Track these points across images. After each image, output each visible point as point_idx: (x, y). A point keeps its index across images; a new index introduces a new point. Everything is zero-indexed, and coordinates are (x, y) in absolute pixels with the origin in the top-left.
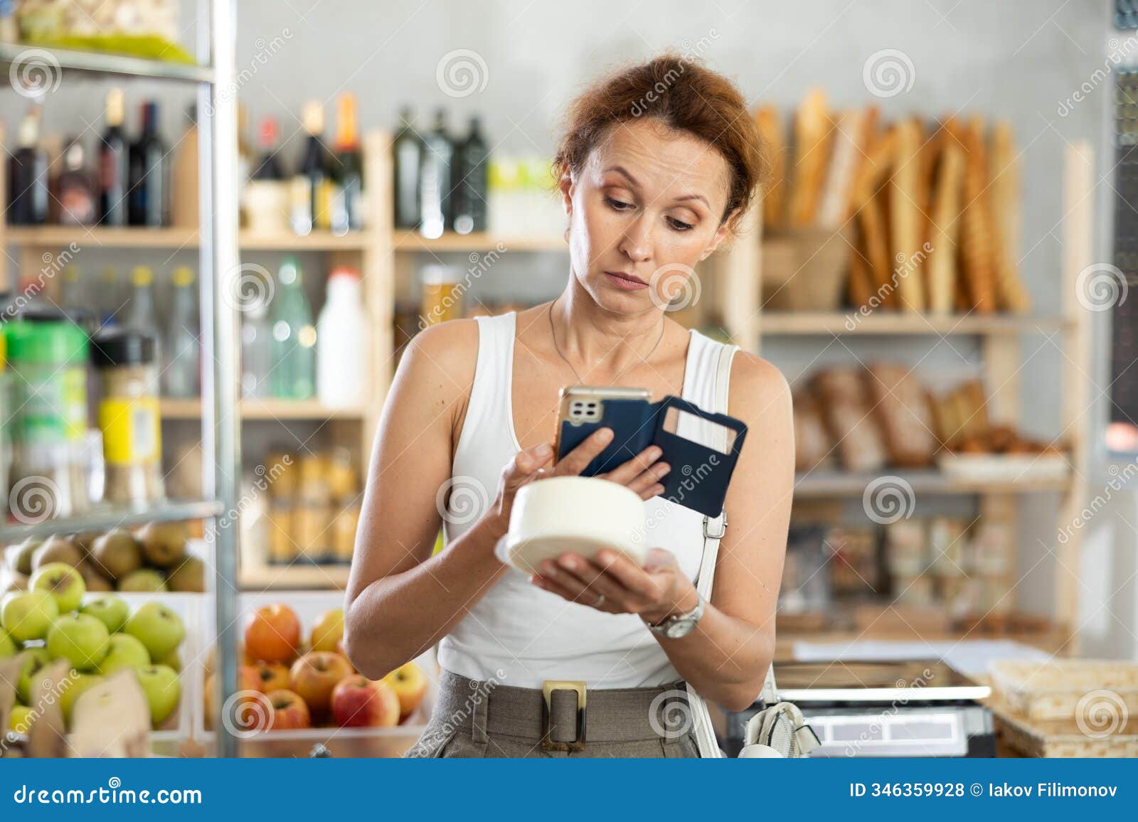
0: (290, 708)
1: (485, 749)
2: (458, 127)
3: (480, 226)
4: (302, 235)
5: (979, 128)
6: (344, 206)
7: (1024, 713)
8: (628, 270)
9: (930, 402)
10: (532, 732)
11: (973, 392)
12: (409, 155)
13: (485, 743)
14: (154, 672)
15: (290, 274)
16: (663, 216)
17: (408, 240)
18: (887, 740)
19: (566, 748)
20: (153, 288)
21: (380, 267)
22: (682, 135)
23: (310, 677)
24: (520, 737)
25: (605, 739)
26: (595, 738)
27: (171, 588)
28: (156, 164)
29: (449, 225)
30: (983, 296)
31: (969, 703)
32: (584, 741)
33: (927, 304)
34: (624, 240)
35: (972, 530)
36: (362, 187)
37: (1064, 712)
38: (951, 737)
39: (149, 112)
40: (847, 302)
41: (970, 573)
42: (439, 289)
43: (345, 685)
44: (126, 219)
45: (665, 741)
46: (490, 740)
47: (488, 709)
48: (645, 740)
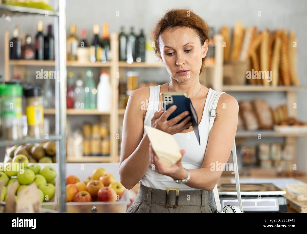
0: (86, 196)
1: (150, 206)
2: (137, 32)
3: (143, 60)
4: (93, 63)
5: (286, 33)
6: (105, 54)
7: (296, 199)
9: (271, 110)
10: (163, 202)
11: (284, 108)
12: (123, 40)
13: (150, 205)
14: (47, 185)
15: (90, 74)
17: (123, 64)
18: (256, 206)
19: (173, 207)
23: (92, 187)
24: (160, 203)
25: (184, 205)
26: (181, 204)
28: (51, 41)
29: (135, 60)
30: (287, 81)
31: (280, 196)
32: (178, 205)
33: (271, 83)
35: (283, 147)
36: (110, 49)
38: (274, 206)
39: (50, 28)
40: (248, 83)
41: (282, 159)
42: (132, 78)
43: (101, 190)
44: (43, 57)
45: (201, 206)
46: (152, 204)
47: (151, 195)
48: (196, 205)
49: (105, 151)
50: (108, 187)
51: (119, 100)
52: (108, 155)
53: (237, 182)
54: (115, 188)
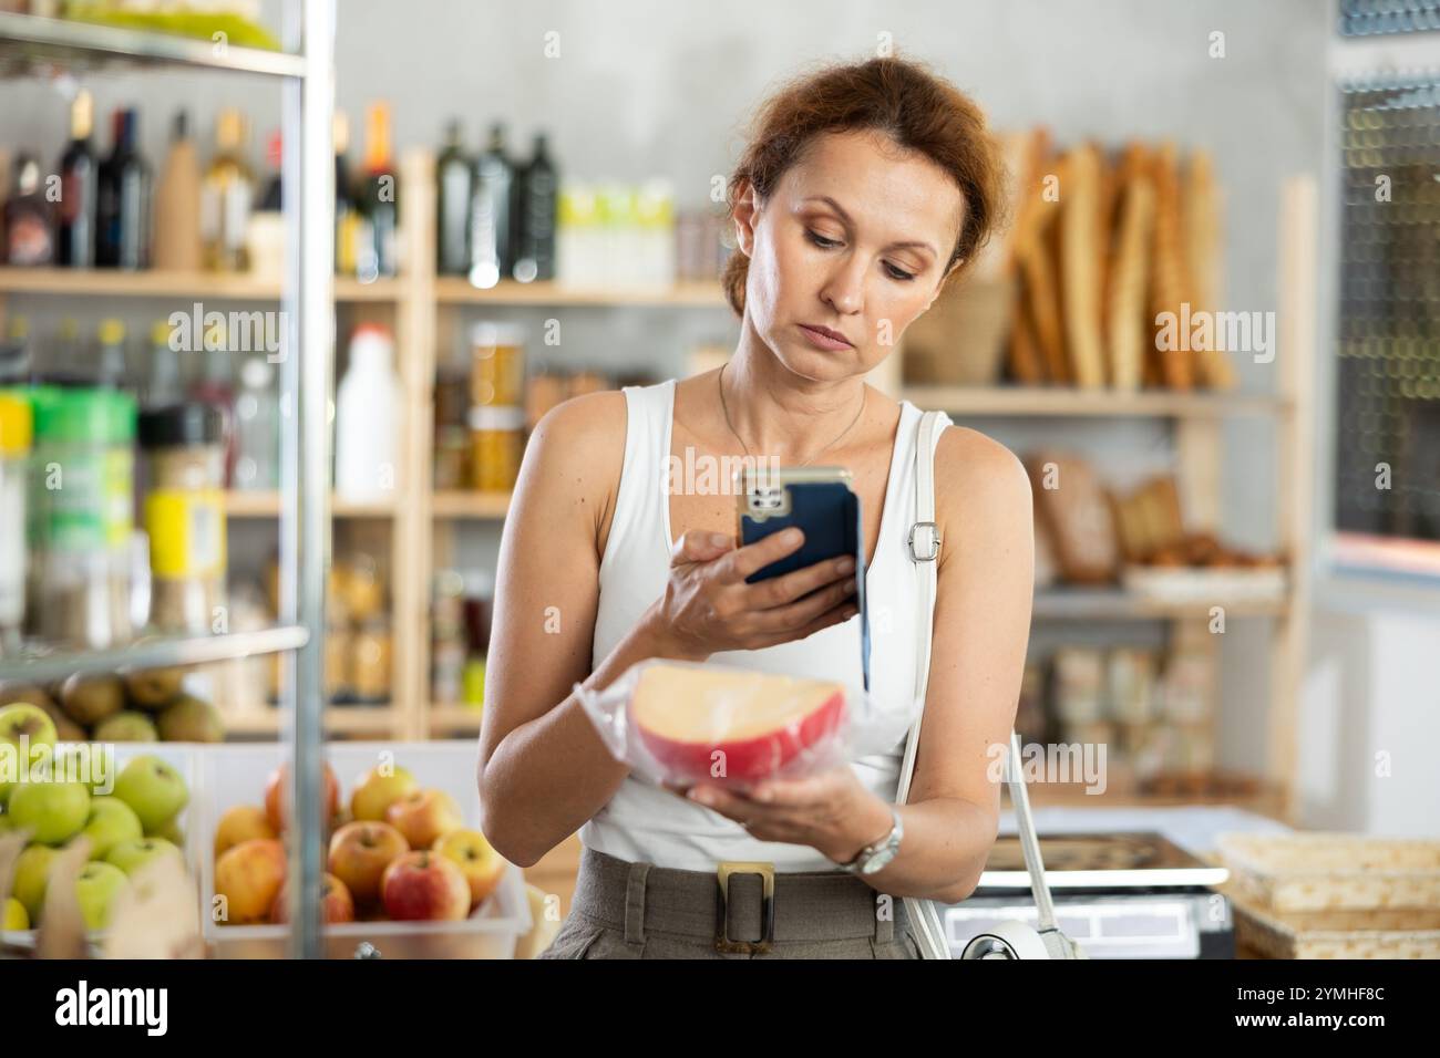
0: (332, 896)
1: (642, 951)
2: (520, 147)
3: (547, 273)
5: (1170, 157)
6: (372, 246)
7: (1265, 902)
8: (830, 324)
9: (1112, 502)
10: (704, 930)
11: (1164, 490)
12: (457, 182)
13: (641, 944)
14: (149, 847)
16: (879, 258)
17: (454, 290)
18: (1096, 938)
19: (749, 950)
20: (124, 346)
21: (419, 324)
22: (913, 156)
23: (353, 854)
24: (689, 935)
25: (799, 938)
26: (785, 937)
27: (163, 737)
28: (134, 188)
29: (507, 271)
30: (1179, 371)
31: (1200, 890)
32: (770, 941)
33: (1109, 378)
34: (829, 284)
35: (1161, 665)
36: (396, 221)
37: (1318, 901)
38: (1177, 934)
39: (125, 123)
40: (1007, 374)
41: (1159, 719)
42: (493, 353)
43: (399, 865)
44: (93, 258)
45: (875, 940)
46: (648, 939)
47: (643, 897)
48: (850, 938)
49: (367, 682)
50: (432, 855)
51: (437, 449)
52: (383, 700)
53: (1022, 828)
54: (461, 855)
